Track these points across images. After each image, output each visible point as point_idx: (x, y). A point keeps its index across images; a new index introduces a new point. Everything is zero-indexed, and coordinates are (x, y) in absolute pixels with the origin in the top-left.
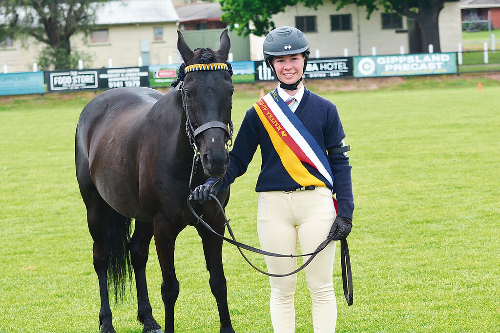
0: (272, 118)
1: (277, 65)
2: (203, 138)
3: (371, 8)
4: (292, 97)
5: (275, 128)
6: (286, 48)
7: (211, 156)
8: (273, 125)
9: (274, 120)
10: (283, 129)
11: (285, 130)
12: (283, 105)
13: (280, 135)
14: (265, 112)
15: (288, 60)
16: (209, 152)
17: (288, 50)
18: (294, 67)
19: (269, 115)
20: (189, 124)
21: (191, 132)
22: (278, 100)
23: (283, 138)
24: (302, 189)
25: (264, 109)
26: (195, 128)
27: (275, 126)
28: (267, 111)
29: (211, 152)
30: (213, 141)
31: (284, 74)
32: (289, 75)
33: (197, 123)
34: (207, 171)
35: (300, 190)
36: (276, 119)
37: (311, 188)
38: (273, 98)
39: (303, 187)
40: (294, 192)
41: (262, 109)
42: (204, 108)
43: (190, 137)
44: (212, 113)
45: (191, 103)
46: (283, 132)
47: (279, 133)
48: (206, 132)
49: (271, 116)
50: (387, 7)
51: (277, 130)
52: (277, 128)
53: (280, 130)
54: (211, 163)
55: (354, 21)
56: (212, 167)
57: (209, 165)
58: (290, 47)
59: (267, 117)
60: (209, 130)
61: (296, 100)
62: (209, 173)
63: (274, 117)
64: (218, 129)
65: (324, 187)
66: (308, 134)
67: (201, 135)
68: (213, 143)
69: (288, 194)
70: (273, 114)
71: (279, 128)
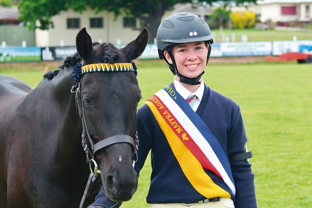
0: (170, 118)
1: (178, 56)
2: (106, 154)
3: (117, 14)
4: (193, 94)
5: (174, 130)
6: (191, 34)
7: (117, 179)
8: (172, 127)
9: (172, 121)
10: (184, 131)
11: (186, 132)
12: (183, 103)
13: (181, 138)
14: (161, 112)
15: (192, 49)
16: (115, 173)
17: (194, 36)
18: (199, 57)
19: (167, 115)
20: (86, 136)
21: (89, 147)
22: (176, 98)
23: (185, 142)
24: (205, 201)
25: (160, 108)
26: (95, 141)
27: (175, 127)
28: (164, 110)
29: (118, 173)
30: (120, 160)
31: (186, 66)
32: (192, 66)
33: (98, 135)
34: (111, 196)
35: (204, 202)
36: (175, 120)
37: (216, 200)
38: (170, 95)
39: (206, 198)
40: (196, 204)
41: (158, 108)
42: (108, 118)
43: (87, 152)
44: (118, 125)
45: (91, 110)
46: (184, 135)
47: (180, 136)
48: (110, 148)
49: (168, 117)
50: (127, 13)
51: (176, 133)
52: (177, 130)
53: (181, 132)
54: (117, 188)
55: (105, 22)
56: (118, 191)
57: (114, 188)
58: (195, 34)
59: (164, 116)
60: (115, 145)
61: (197, 97)
62: (114, 198)
63: (173, 116)
64: (126, 145)
65: (228, 197)
66: (213, 137)
67: (103, 150)
68: (120, 162)
69: (188, 206)
70: (171, 114)
71: (179, 130)
